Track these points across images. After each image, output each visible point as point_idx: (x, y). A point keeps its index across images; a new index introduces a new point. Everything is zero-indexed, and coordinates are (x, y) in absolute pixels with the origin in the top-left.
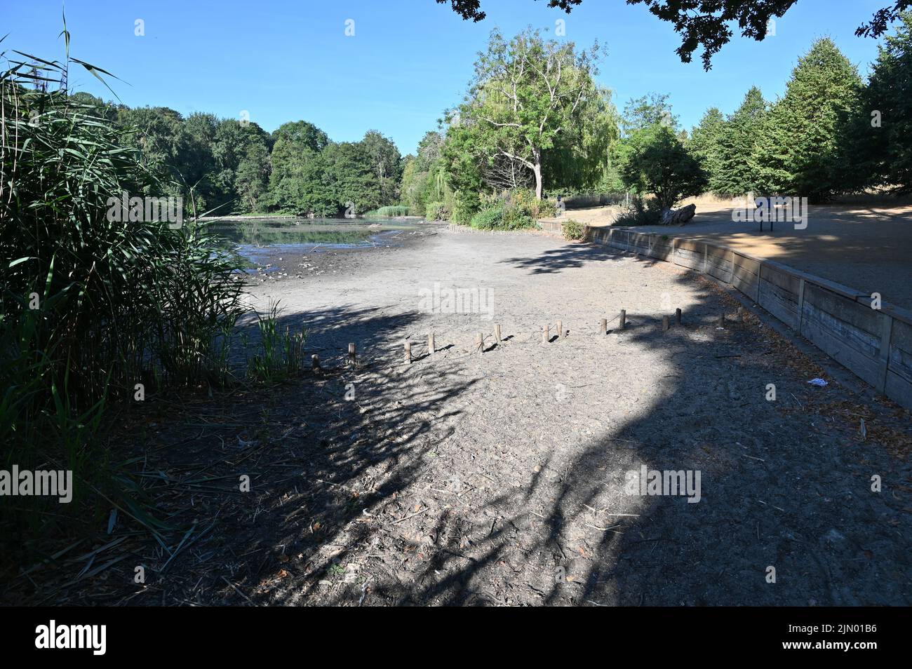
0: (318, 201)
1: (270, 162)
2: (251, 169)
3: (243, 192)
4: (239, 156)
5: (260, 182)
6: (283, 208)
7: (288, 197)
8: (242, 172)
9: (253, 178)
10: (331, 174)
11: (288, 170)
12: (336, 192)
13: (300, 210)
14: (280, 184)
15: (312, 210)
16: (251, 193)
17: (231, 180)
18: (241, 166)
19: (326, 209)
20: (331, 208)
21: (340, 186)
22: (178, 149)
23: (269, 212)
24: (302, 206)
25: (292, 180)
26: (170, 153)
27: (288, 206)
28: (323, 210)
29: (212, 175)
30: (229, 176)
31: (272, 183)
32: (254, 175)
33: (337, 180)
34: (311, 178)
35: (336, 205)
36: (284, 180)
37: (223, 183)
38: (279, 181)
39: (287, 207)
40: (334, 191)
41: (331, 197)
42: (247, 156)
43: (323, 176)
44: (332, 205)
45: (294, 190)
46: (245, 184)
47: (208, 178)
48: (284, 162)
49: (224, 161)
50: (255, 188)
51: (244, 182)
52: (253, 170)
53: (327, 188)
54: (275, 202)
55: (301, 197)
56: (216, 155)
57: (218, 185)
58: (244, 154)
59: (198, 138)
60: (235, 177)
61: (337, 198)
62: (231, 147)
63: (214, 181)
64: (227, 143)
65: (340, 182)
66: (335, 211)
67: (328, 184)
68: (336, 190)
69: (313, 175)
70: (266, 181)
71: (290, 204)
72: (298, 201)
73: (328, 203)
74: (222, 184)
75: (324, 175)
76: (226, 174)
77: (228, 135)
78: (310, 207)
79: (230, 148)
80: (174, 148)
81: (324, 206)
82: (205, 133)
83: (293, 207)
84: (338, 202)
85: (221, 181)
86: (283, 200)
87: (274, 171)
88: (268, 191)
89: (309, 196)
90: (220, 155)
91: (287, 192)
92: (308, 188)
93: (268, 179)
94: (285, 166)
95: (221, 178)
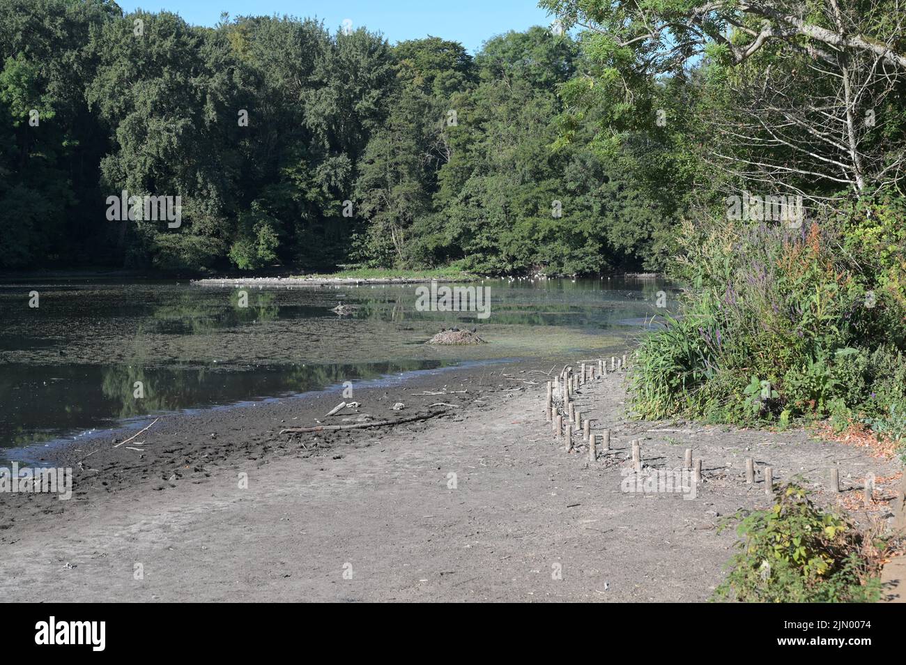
0: (550, 237)
1: (442, 135)
2: (393, 153)
3: (373, 213)
4: (367, 123)
5: (416, 185)
6: (469, 253)
7: (481, 227)
8: (372, 162)
9: (398, 177)
10: (589, 163)
11: (483, 154)
12: (603, 212)
13: (513, 259)
14: (463, 193)
15: (538, 259)
16: (391, 214)
17: (346, 182)
18: (374, 146)
19: (571, 258)
20: (586, 254)
21: (614, 196)
22: (218, 107)
23: (436, 264)
24: (513, 250)
25: (490, 181)
26: (198, 118)
27: (482, 250)
28: (565, 260)
29: (299, 171)
30: (341, 172)
31: (445, 191)
32: (403, 169)
33: (606, 180)
34: (538, 176)
35: (598, 246)
36: (473, 182)
37: (325, 189)
38: (462, 183)
39: (476, 251)
40: (596, 208)
41: (586, 227)
42: (388, 121)
43: (570, 170)
44: (588, 249)
45: (493, 208)
46: (380, 192)
47: (288, 179)
48: (477, 135)
49: (331, 135)
50: (402, 204)
51: (377, 186)
52: (399, 158)
53: (579, 200)
54: (448, 237)
55: (511, 223)
56: (310, 120)
57: (312, 194)
58: (379, 115)
59: (277, 79)
60: (355, 173)
61: (604, 229)
62: (351, 101)
63: (303, 185)
64: (339, 89)
65: (613, 185)
66: (596, 263)
67: (584, 189)
68: (603, 207)
69: (544, 166)
70: (431, 186)
71: (485, 243)
72: (505, 236)
73: (578, 240)
74: (322, 193)
75: (572, 166)
76: (334, 167)
77: (345, 70)
78: (532, 252)
79: (346, 102)
80: (209, 106)
81: (566, 250)
82: (292, 67)
83: (495, 251)
84: (603, 240)
85: (320, 186)
86: (467, 234)
87: (453, 159)
88: (435, 211)
89: (529, 222)
90: (321, 120)
91: (476, 211)
92: (527, 202)
93: (435, 179)
94: (477, 145)
95: (318, 180)
